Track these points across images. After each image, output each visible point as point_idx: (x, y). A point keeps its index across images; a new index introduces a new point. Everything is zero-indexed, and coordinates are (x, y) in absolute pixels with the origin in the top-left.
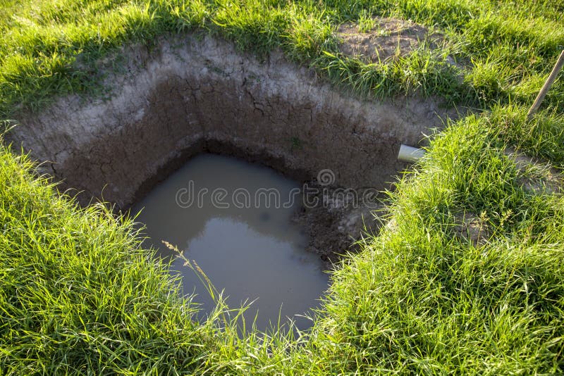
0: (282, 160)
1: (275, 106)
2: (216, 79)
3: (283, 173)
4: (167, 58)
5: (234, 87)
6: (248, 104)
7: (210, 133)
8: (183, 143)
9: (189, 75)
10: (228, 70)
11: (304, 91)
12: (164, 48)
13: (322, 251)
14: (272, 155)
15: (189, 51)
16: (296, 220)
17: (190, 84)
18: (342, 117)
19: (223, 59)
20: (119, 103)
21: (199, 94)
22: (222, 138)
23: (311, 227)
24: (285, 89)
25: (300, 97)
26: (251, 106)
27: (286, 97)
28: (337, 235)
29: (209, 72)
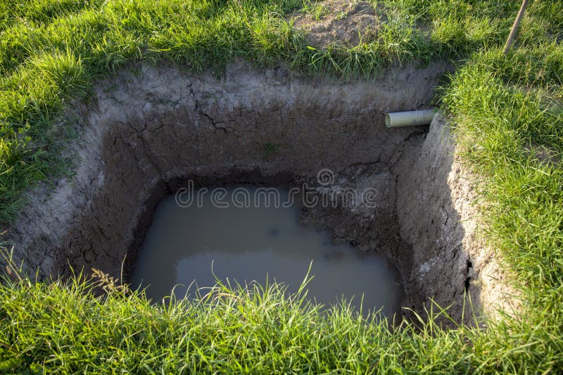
0: (257, 171)
1: (238, 120)
2: (162, 112)
3: (262, 183)
4: (104, 104)
5: (187, 114)
6: (207, 126)
7: (168, 173)
8: (143, 195)
9: (130, 117)
10: (175, 98)
11: (270, 94)
12: (99, 95)
13: (348, 238)
14: (244, 171)
15: (127, 90)
16: (305, 222)
17: (134, 127)
18: (316, 107)
19: (167, 87)
20: (82, 174)
21: (147, 135)
22: (183, 173)
23: (322, 222)
24: (247, 99)
25: (267, 101)
26: (211, 128)
27: (250, 106)
28: (353, 218)
29: (154, 106)
